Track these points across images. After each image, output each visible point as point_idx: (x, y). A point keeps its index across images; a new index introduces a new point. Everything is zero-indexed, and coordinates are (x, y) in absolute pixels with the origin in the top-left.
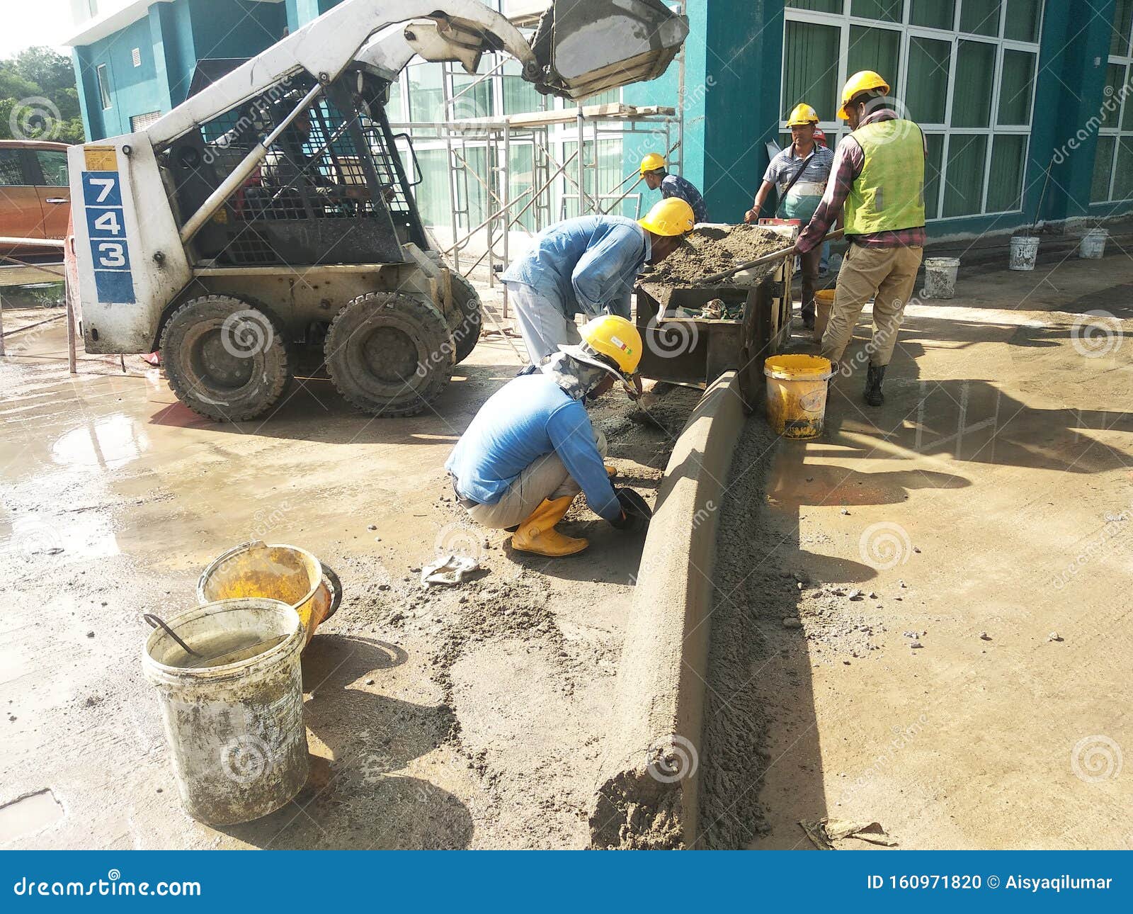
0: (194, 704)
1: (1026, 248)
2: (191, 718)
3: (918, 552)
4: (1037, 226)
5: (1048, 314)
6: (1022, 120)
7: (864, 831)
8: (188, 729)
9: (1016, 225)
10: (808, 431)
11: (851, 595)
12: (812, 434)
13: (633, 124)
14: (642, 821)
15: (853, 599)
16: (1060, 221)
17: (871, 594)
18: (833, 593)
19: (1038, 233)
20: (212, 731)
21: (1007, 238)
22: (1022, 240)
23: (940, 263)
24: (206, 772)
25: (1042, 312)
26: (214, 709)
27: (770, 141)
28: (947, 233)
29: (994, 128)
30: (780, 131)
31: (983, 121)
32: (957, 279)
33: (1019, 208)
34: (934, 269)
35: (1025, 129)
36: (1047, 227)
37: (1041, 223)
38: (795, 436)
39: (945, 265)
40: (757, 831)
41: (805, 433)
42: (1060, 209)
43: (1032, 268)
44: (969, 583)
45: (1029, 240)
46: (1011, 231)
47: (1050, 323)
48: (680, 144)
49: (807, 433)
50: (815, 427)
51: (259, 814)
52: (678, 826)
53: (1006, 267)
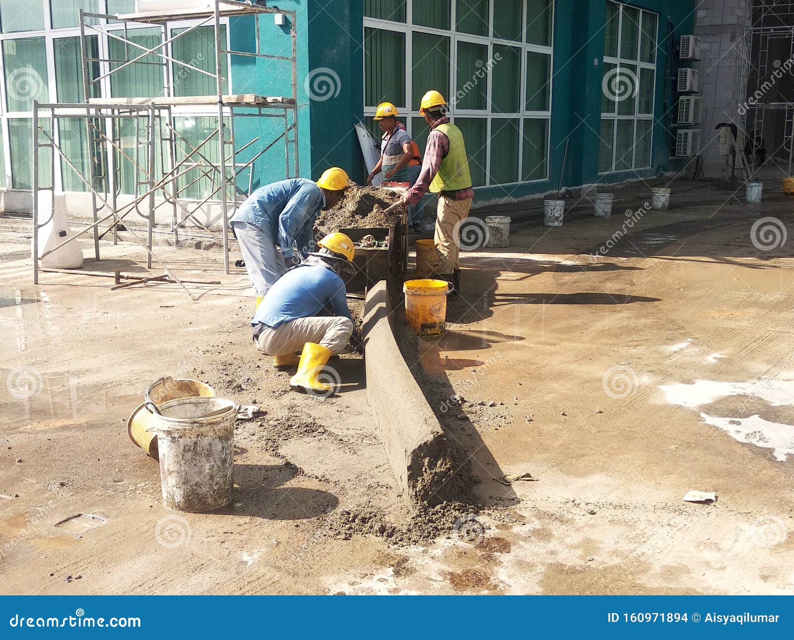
0: (195, 439)
1: (556, 209)
2: (192, 448)
3: (520, 384)
4: (561, 192)
5: (577, 256)
6: (544, 108)
7: (523, 477)
8: (189, 455)
9: (545, 191)
10: (436, 331)
11: (490, 404)
12: (439, 333)
13: (260, 110)
14: (432, 465)
15: (491, 406)
16: (578, 187)
17: (500, 403)
18: (479, 404)
19: (562, 197)
20: (203, 454)
21: (541, 202)
22: (552, 203)
23: (496, 220)
24: (197, 479)
25: (572, 255)
26: (205, 442)
27: (357, 122)
28: (495, 198)
29: (524, 114)
30: (365, 115)
31: (515, 108)
32: (510, 233)
33: (546, 177)
34: (492, 225)
35: (547, 114)
36: (568, 192)
37: (563, 189)
38: (428, 335)
39: (501, 222)
40: (475, 483)
41: (434, 332)
42: (576, 178)
43: (561, 224)
44: (551, 395)
45: (558, 203)
46: (542, 196)
47: (578, 262)
48: (295, 125)
49: (435, 332)
50: (440, 328)
51: (220, 505)
52: (449, 463)
53: (543, 224)
